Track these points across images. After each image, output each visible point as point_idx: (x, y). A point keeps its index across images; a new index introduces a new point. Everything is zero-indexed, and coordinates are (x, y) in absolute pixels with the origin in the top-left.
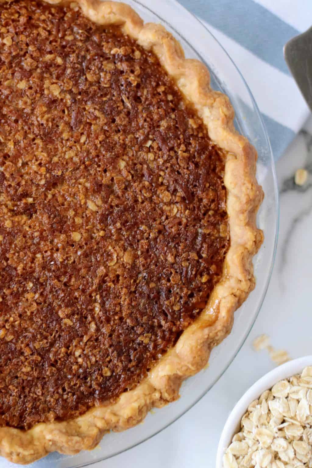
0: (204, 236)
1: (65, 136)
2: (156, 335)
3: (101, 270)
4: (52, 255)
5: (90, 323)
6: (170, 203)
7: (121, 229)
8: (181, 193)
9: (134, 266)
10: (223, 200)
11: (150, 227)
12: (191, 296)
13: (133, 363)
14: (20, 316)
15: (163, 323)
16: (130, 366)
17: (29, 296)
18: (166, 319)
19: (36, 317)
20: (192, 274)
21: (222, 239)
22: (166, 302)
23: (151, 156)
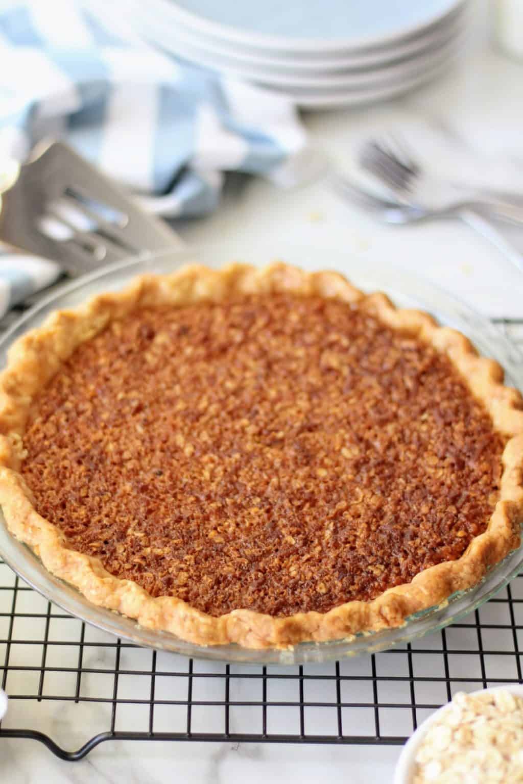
0: (468, 499)
1: (334, 395)
2: (390, 571)
3: (343, 504)
4: (289, 481)
5: (315, 547)
6: (436, 467)
7: (374, 477)
8: (450, 459)
9: (379, 509)
10: (497, 474)
11: (407, 481)
12: (441, 544)
13: (356, 587)
14: (237, 525)
15: (401, 560)
16: (351, 588)
17: (253, 511)
18: (405, 557)
19: (255, 529)
20: (446, 524)
21: (488, 506)
22: (410, 543)
23: (424, 428)
